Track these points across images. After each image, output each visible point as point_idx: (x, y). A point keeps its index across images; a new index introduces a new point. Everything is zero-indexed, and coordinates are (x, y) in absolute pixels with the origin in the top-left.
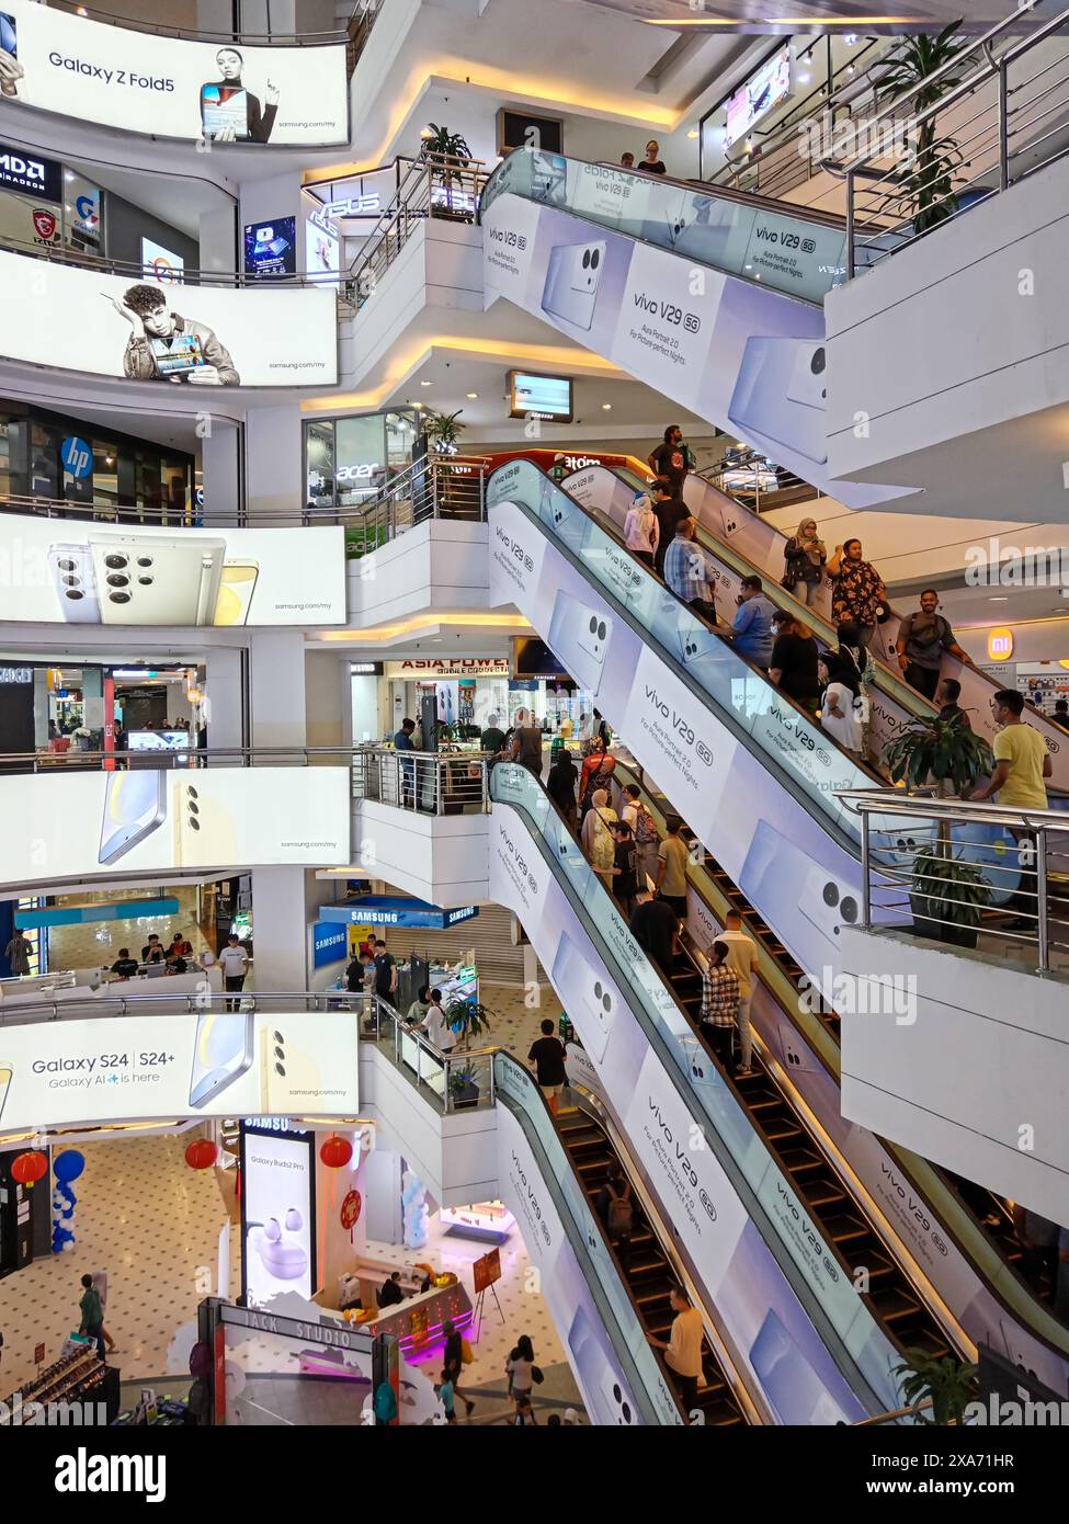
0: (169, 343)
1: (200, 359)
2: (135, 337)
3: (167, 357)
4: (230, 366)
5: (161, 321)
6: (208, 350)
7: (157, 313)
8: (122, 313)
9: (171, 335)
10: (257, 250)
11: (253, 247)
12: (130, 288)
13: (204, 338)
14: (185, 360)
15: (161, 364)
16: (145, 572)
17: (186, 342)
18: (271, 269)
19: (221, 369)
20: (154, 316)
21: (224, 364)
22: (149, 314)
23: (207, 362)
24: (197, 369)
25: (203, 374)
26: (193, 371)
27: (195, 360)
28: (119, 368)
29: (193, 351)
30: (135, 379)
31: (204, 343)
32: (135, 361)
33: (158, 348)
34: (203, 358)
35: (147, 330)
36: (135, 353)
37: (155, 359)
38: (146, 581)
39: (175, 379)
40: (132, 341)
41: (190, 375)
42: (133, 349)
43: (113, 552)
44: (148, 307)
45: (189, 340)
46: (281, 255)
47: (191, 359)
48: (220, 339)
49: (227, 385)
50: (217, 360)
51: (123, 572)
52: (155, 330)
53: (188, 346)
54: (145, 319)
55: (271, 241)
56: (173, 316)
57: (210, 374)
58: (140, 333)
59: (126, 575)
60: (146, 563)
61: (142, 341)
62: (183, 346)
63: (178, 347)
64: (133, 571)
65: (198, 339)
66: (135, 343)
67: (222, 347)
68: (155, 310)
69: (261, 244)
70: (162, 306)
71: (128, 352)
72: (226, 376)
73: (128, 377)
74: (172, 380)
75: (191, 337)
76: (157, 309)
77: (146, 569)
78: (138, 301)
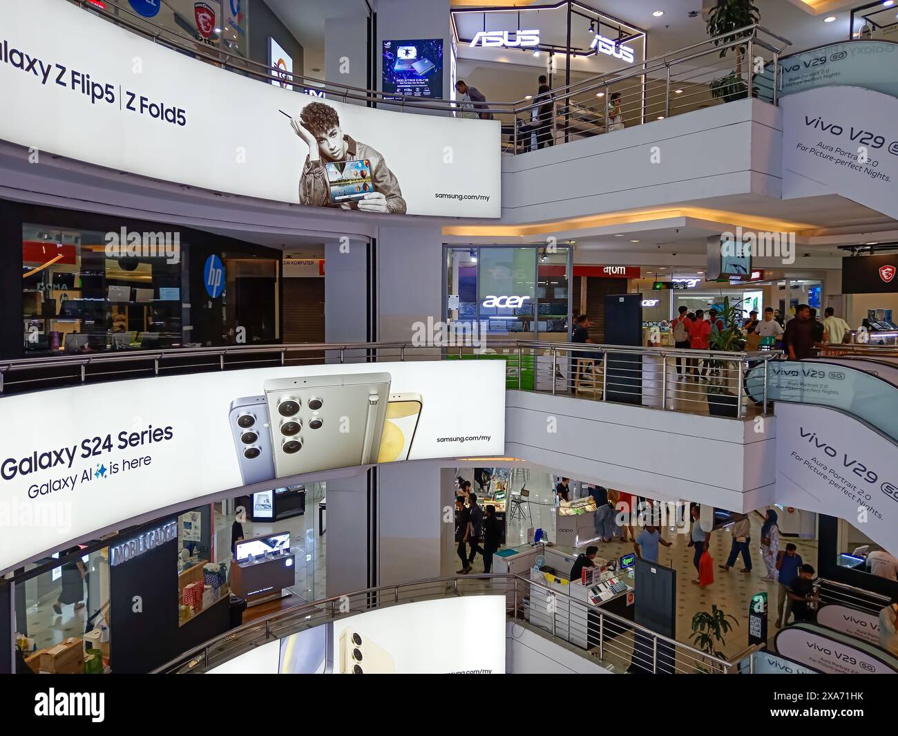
0: (342, 168)
1: (370, 185)
2: (311, 160)
3: (339, 182)
4: (398, 194)
5: (335, 144)
6: (377, 176)
7: (332, 134)
8: (300, 134)
9: (344, 159)
10: (397, 67)
11: (392, 63)
12: (306, 105)
13: (374, 163)
14: (356, 185)
15: (334, 189)
16: (315, 415)
17: (357, 167)
18: (414, 89)
19: (389, 197)
20: (328, 138)
21: (392, 192)
22: (324, 135)
23: (376, 189)
24: (367, 195)
25: (373, 202)
26: (362, 198)
27: (365, 185)
28: (292, 193)
29: (364, 176)
30: (310, 205)
31: (374, 168)
32: (309, 186)
33: (332, 173)
34: (373, 185)
35: (322, 153)
36: (310, 178)
37: (328, 183)
38: (316, 425)
39: (346, 206)
40: (307, 163)
41: (360, 202)
42: (308, 173)
43: (286, 398)
44: (323, 128)
45: (360, 165)
46: (425, 76)
47: (361, 185)
48: (389, 165)
49: (393, 212)
50: (386, 187)
51: (295, 418)
52: (329, 152)
53: (359, 171)
54: (320, 140)
55: (414, 61)
56: (346, 138)
57: (379, 202)
58: (315, 157)
59: (298, 422)
60: (316, 405)
61: (316, 164)
62: (354, 170)
63: (350, 172)
64: (305, 415)
65: (368, 164)
66: (311, 166)
67: (391, 175)
68: (329, 132)
69: (403, 62)
70: (336, 127)
71: (304, 176)
72: (393, 203)
73: (303, 203)
74: (343, 207)
75: (361, 161)
76: (331, 130)
77: (316, 412)
78: (314, 120)
